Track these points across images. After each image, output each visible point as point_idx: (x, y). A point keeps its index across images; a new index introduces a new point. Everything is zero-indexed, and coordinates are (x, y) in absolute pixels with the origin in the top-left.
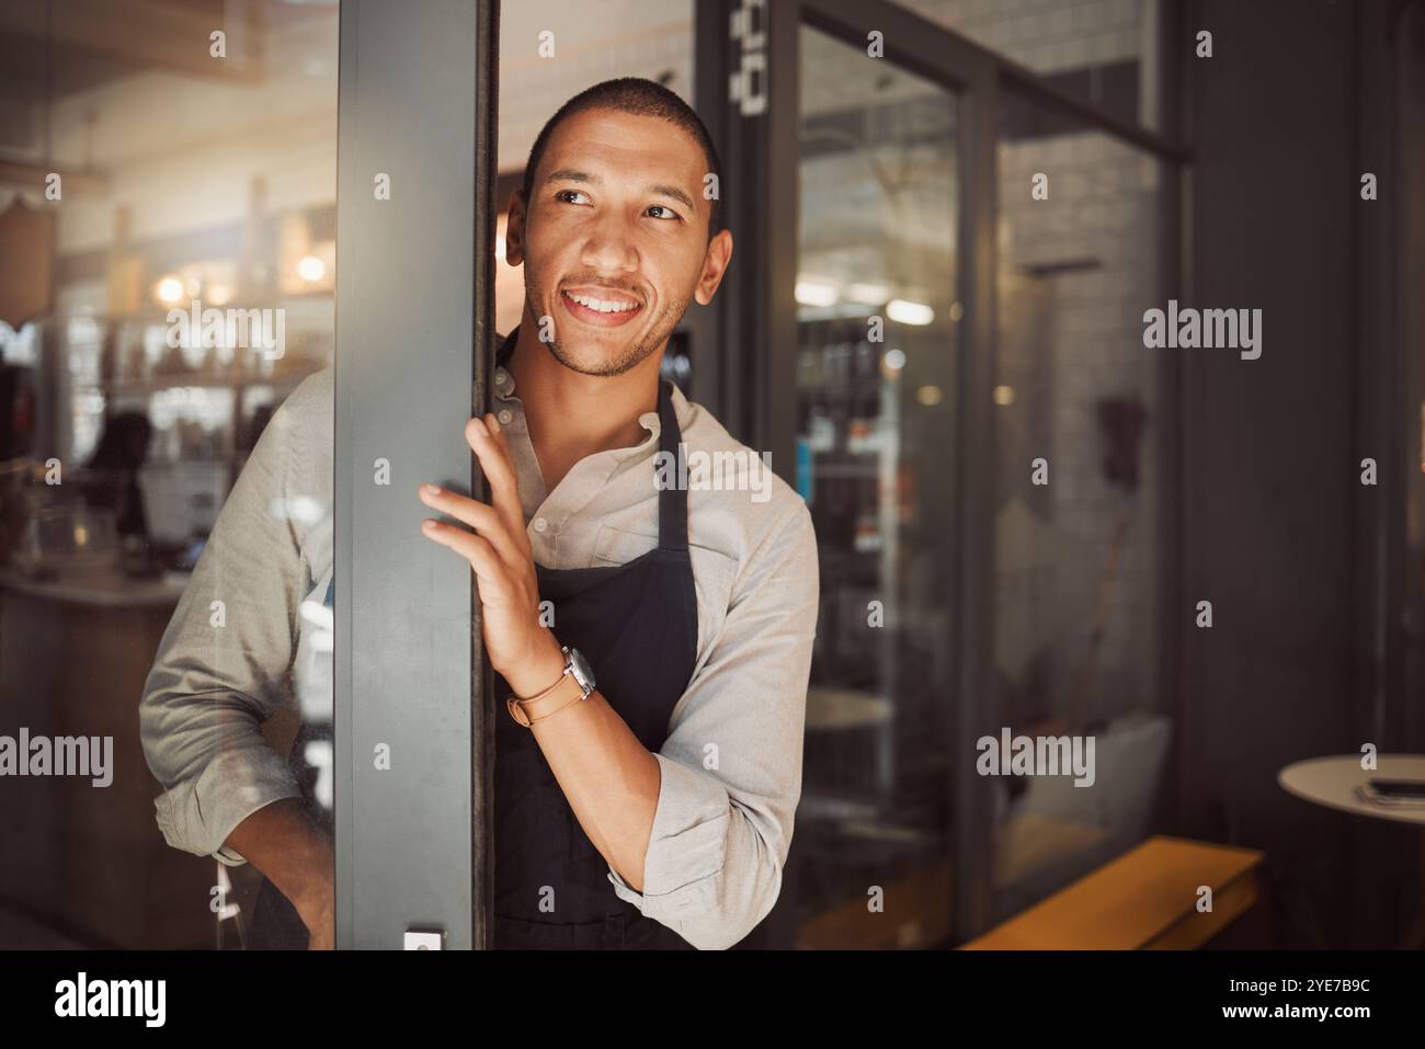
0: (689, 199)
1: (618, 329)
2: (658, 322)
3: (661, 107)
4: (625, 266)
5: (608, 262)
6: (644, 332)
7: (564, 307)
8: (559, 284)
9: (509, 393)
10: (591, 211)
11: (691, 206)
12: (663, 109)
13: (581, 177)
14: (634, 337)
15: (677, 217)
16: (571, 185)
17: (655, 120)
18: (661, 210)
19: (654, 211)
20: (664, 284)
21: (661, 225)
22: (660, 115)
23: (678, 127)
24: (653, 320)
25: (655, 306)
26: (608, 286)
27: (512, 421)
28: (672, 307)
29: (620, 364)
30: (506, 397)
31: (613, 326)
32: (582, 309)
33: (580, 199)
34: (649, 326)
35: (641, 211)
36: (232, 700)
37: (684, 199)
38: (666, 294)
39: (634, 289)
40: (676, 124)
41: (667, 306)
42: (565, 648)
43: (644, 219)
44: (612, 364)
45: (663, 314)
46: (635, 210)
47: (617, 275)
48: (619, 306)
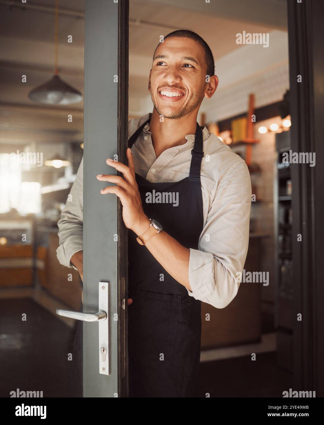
0: (196, 61)
1: (176, 103)
2: (189, 100)
3: (188, 35)
4: (175, 81)
5: (170, 80)
6: (186, 103)
7: (159, 97)
8: (158, 89)
9: (147, 130)
10: (166, 67)
11: (197, 63)
12: (189, 35)
13: (163, 57)
14: (182, 105)
15: (193, 67)
16: (160, 60)
17: (186, 38)
18: (188, 65)
19: (186, 65)
20: (190, 87)
21: (188, 69)
22: (187, 37)
23: (193, 40)
24: (188, 99)
25: (188, 94)
26: (171, 87)
27: (148, 139)
28: (194, 95)
29: (178, 114)
30: (146, 131)
31: (175, 101)
32: (164, 96)
33: (164, 64)
34: (187, 101)
35: (182, 66)
36: (79, 222)
37: (195, 61)
38: (192, 90)
39: (180, 88)
40: (193, 39)
41: (192, 94)
42: (150, 219)
43: (182, 68)
44: (175, 114)
45: (191, 97)
46: (180, 65)
47: (173, 83)
48: (176, 94)
